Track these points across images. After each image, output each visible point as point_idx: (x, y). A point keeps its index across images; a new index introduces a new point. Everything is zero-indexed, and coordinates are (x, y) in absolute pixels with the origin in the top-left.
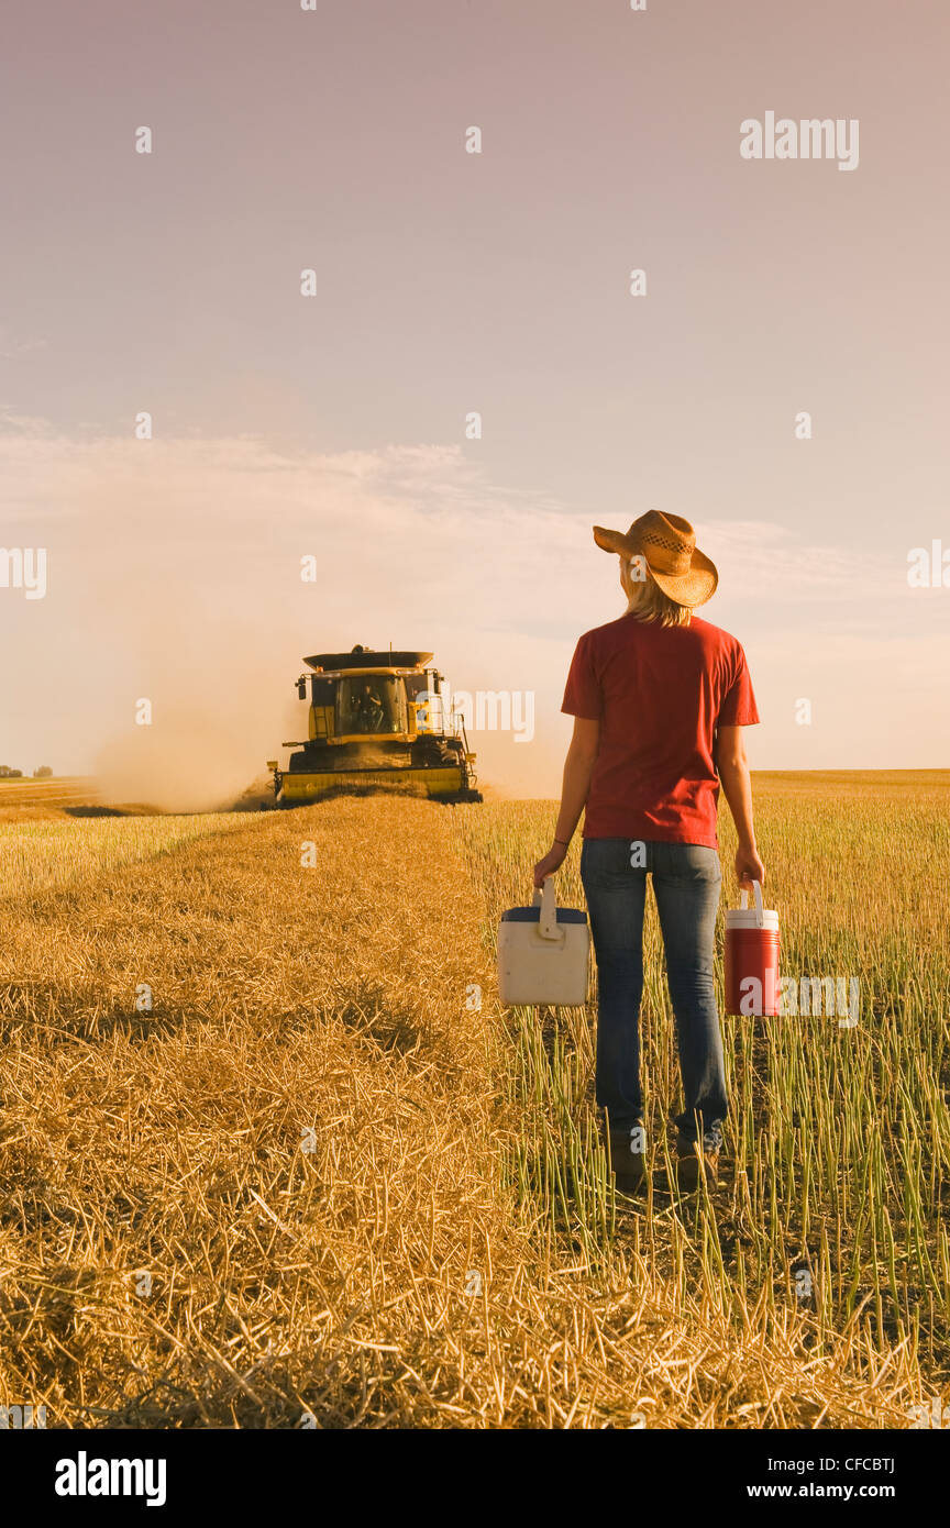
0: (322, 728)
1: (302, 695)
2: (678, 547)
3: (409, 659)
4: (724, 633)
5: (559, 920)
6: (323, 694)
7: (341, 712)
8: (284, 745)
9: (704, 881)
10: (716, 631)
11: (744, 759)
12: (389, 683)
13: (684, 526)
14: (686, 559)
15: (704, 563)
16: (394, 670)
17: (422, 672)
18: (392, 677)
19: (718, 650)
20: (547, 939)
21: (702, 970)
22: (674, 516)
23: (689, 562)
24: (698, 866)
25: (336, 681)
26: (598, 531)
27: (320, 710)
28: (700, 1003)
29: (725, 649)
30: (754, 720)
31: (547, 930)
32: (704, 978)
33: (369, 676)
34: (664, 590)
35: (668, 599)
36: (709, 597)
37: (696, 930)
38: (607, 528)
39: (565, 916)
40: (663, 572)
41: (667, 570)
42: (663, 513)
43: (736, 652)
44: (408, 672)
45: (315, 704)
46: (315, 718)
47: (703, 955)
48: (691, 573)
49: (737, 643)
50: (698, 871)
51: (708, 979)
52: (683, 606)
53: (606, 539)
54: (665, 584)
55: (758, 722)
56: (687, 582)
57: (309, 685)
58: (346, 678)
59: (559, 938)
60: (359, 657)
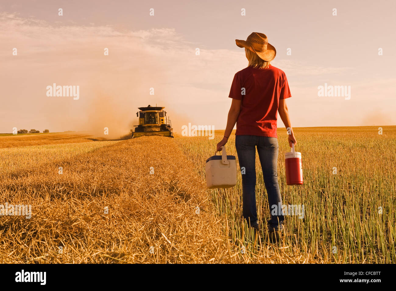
0: (142, 123)
1: (138, 116)
2: (263, 43)
3: (160, 109)
4: (280, 70)
5: (228, 159)
6: (142, 116)
7: (146, 120)
8: (134, 126)
9: (274, 148)
10: (277, 69)
11: (287, 109)
12: (155, 114)
13: (264, 36)
14: (266, 46)
15: (271, 47)
16: (156, 111)
17: (162, 111)
18: (156, 113)
19: (278, 75)
20: (224, 165)
21: (274, 175)
22: (260, 33)
23: (267, 47)
24: (272, 143)
25: (145, 113)
26: (237, 41)
27: (141, 119)
28: (274, 185)
29: (280, 74)
30: (290, 96)
31: (224, 161)
32: (275, 177)
33: (151, 112)
34: (259, 56)
35: (261, 59)
36: (274, 57)
37: (272, 163)
38: (240, 40)
39: (230, 158)
40: (259, 51)
41: (260, 50)
42: (257, 33)
43: (283, 75)
44: (159, 111)
45: (140, 118)
46: (140, 121)
47: (274, 170)
48: (267, 51)
49: (283, 72)
50: (272, 144)
51: (276, 177)
52: (266, 61)
53: (240, 43)
54: (260, 55)
55: (291, 97)
56: (266, 54)
57: (139, 114)
58: (147, 113)
59: (228, 164)
60: (149, 108)
